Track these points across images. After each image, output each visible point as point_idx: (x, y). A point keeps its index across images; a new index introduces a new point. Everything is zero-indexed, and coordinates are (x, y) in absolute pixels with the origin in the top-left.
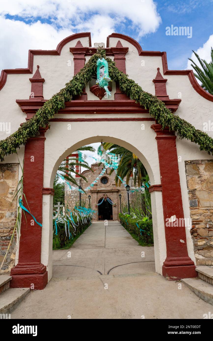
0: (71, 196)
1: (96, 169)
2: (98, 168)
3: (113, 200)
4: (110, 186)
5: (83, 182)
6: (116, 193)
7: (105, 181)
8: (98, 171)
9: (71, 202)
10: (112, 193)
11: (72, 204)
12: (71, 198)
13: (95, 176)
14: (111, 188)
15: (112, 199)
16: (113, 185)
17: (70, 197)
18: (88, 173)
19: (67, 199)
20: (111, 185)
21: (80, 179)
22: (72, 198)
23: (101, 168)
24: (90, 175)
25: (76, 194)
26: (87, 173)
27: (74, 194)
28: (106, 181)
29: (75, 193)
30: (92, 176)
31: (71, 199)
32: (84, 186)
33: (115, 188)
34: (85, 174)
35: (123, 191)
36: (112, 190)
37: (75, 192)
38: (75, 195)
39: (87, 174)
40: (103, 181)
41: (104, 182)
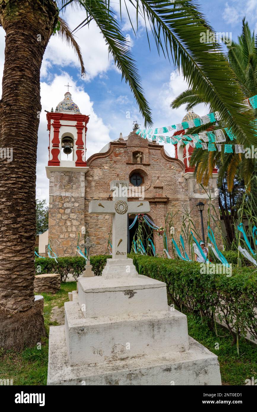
0: (65, 209)
1: (120, 154)
2: (125, 152)
3: (156, 220)
4: (149, 190)
5: (91, 179)
6: (162, 206)
7: (138, 181)
8: (125, 157)
9: (65, 223)
10: (153, 206)
11: (67, 227)
12: (64, 213)
13: (117, 166)
14: (151, 194)
15: (154, 218)
16: (155, 188)
17: (61, 211)
18: (103, 160)
19: (54, 215)
20: (152, 188)
21: (86, 171)
22: (67, 214)
23: (130, 151)
24: (108, 165)
25: (77, 205)
26: (99, 160)
27: (72, 204)
28: (139, 179)
29: (73, 202)
30: (110, 168)
31: (65, 216)
32: (93, 188)
33: (159, 195)
34: (97, 162)
35: (175, 202)
36: (154, 198)
37: (73, 200)
38: (73, 206)
39: (101, 163)
40: (134, 179)
41: (135, 181)
